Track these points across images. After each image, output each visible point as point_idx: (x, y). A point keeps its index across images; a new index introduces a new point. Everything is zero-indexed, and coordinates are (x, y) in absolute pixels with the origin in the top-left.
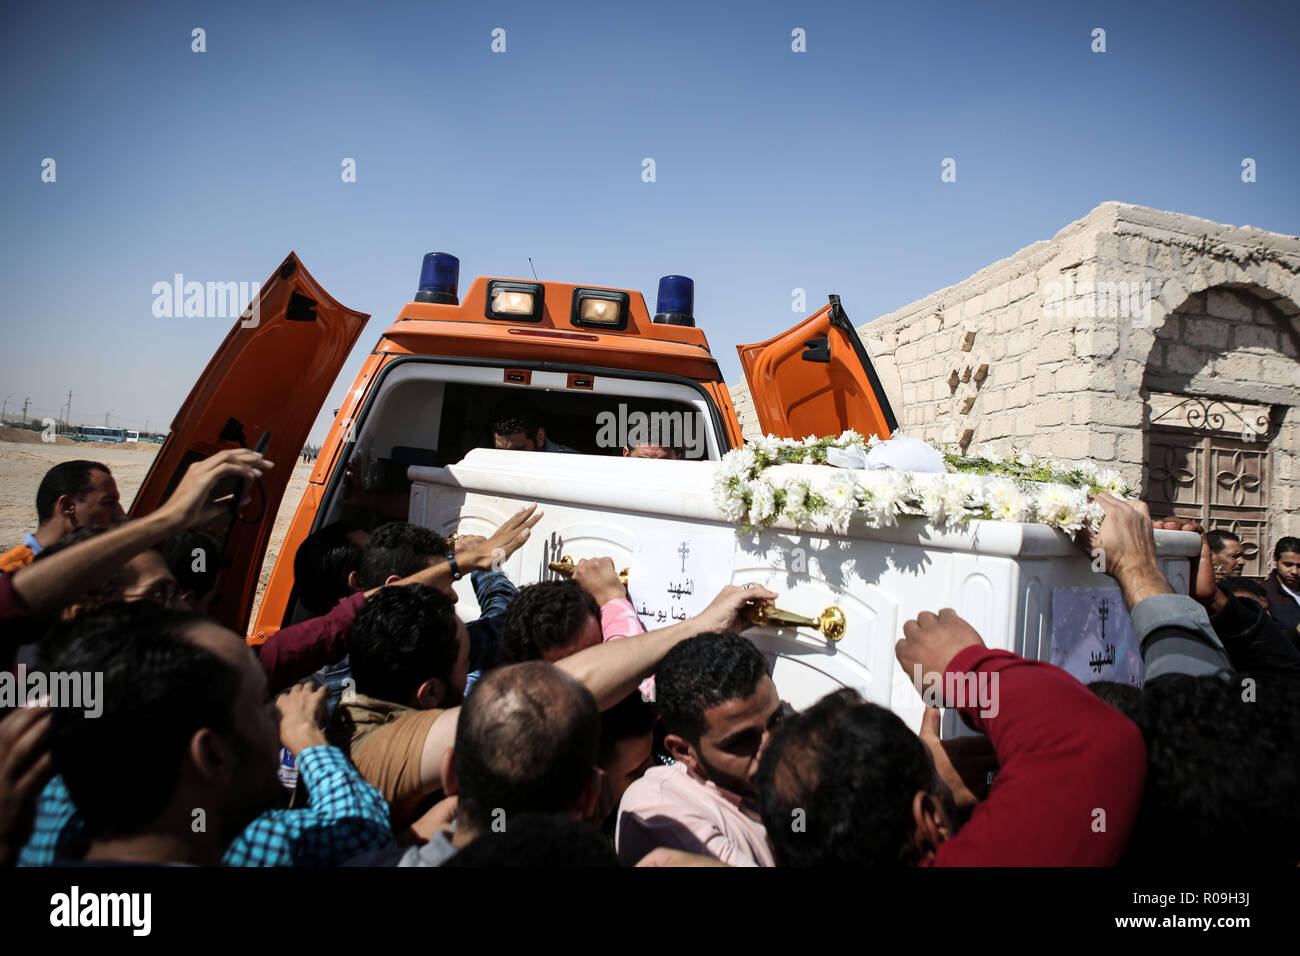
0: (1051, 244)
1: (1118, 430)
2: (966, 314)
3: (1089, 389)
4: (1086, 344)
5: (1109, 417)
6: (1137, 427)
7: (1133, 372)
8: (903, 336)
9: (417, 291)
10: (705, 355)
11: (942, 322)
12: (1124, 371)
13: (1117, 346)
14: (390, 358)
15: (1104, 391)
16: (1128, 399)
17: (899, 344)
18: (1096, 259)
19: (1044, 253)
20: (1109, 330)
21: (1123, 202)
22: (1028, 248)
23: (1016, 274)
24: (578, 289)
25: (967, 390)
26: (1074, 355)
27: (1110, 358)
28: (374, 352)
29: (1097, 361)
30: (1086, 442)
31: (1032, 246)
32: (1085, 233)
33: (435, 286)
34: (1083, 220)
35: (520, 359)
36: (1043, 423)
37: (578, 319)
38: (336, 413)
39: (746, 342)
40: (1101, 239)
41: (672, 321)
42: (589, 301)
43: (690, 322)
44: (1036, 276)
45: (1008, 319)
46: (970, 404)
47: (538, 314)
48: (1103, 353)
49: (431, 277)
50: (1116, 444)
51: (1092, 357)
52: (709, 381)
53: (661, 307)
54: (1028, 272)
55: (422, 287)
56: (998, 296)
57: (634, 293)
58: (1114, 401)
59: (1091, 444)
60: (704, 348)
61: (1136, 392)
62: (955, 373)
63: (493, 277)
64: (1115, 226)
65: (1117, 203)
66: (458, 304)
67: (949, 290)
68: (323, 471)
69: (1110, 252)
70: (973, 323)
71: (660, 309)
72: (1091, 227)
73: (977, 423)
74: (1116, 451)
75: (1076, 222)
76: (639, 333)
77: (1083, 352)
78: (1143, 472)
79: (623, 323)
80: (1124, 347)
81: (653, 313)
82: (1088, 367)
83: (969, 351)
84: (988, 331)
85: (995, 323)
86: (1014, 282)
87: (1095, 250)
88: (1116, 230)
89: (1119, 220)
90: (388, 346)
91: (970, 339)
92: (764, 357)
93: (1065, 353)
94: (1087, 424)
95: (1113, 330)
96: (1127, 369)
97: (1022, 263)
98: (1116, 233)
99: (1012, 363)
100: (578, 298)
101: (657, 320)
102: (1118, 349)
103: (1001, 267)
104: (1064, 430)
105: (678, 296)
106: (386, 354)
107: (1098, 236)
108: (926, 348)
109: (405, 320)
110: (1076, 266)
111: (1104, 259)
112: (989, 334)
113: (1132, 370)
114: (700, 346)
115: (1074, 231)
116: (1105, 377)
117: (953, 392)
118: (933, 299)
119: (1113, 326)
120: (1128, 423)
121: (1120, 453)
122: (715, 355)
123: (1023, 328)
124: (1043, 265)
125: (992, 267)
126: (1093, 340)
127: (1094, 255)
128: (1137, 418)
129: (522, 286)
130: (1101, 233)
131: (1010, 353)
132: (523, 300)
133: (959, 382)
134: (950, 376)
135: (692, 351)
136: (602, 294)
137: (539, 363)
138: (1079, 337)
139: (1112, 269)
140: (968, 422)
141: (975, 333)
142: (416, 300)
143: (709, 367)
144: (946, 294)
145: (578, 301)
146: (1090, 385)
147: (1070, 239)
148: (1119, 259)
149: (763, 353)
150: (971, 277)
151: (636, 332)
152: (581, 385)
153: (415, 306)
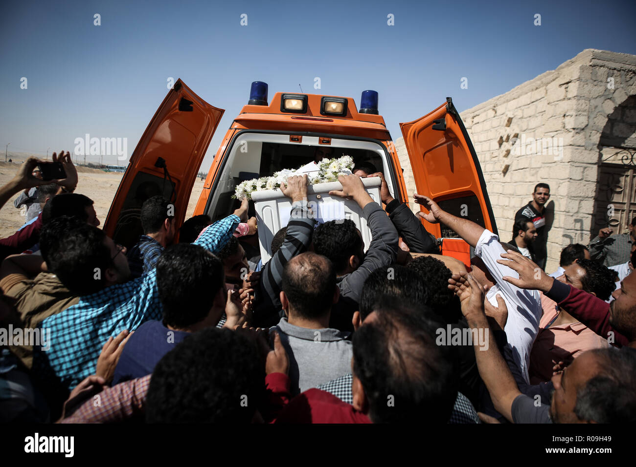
0: (554, 73)
1: (585, 165)
2: (508, 109)
3: (571, 145)
4: (570, 123)
5: (581, 159)
6: (595, 164)
7: (595, 137)
8: (476, 120)
9: (249, 100)
10: (384, 129)
11: (496, 113)
12: (590, 136)
13: (587, 123)
14: (237, 131)
15: (579, 146)
16: (591, 150)
17: (474, 123)
18: (579, 79)
19: (551, 77)
20: (583, 115)
21: (595, 48)
22: (542, 75)
23: (535, 88)
24: (324, 97)
25: (506, 146)
26: (564, 128)
27: (583, 129)
28: (230, 129)
29: (576, 131)
30: (568, 171)
31: (545, 74)
32: (574, 66)
33: (257, 97)
34: (573, 59)
35: (296, 131)
36: (546, 162)
37: (324, 112)
38: (214, 157)
39: (404, 122)
40: (582, 69)
41: (368, 112)
42: (329, 103)
43: (376, 113)
44: (545, 89)
45: (530, 111)
46: (508, 152)
47: (305, 110)
48: (579, 127)
49: (256, 94)
50: (583, 172)
51: (574, 129)
52: (385, 140)
53: (363, 106)
54: (541, 87)
55: (251, 97)
56: (525, 99)
57: (350, 99)
58: (584, 151)
59: (570, 172)
60: (383, 125)
61: (596, 146)
62: (501, 138)
63: (284, 92)
64: (591, 62)
65: (592, 50)
66: (267, 105)
67: (500, 97)
68: (209, 183)
69: (587, 75)
70: (512, 113)
71: (362, 107)
72: (577, 63)
73: (511, 162)
74: (583, 176)
75: (569, 60)
76: (352, 118)
77: (569, 126)
78: (596, 186)
79: (345, 113)
80: (591, 123)
81: (359, 108)
82: (571, 134)
83: (509, 126)
84: (519, 117)
85: (523, 113)
86: (533, 92)
87: (579, 74)
88: (591, 64)
89: (593, 58)
90: (237, 125)
91: (510, 121)
92: (413, 128)
93: (559, 127)
94: (569, 162)
95: (586, 115)
96: (592, 135)
97: (539, 82)
98: (591, 66)
99: (530, 132)
100: (324, 102)
101: (361, 111)
102: (587, 125)
103: (528, 84)
104: (556, 165)
105: (371, 100)
106: (236, 129)
107: (580, 67)
108: (487, 125)
109: (244, 113)
110: (567, 83)
111: (583, 79)
112: (520, 118)
113: (594, 136)
114: (381, 124)
115: (568, 65)
116: (580, 139)
117: (500, 147)
118: (492, 101)
119: (585, 113)
120: (590, 162)
121: (585, 176)
122: (388, 128)
123: (537, 115)
124: (550, 83)
125: (523, 85)
126: (575, 120)
127: (578, 77)
128: (595, 159)
129: (297, 96)
130: (583, 65)
131: (530, 127)
132: (298, 103)
133: (503, 142)
134: (499, 139)
135: (378, 126)
136: (335, 100)
137: (306, 132)
138: (567, 119)
139: (587, 84)
140: (507, 161)
141: (512, 118)
142: (249, 104)
143: (385, 134)
144: (498, 99)
145: (323, 104)
146: (571, 143)
147: (565, 69)
148: (591, 79)
149: (412, 127)
150: (512, 90)
151: (351, 117)
152: (325, 143)
153: (249, 107)
